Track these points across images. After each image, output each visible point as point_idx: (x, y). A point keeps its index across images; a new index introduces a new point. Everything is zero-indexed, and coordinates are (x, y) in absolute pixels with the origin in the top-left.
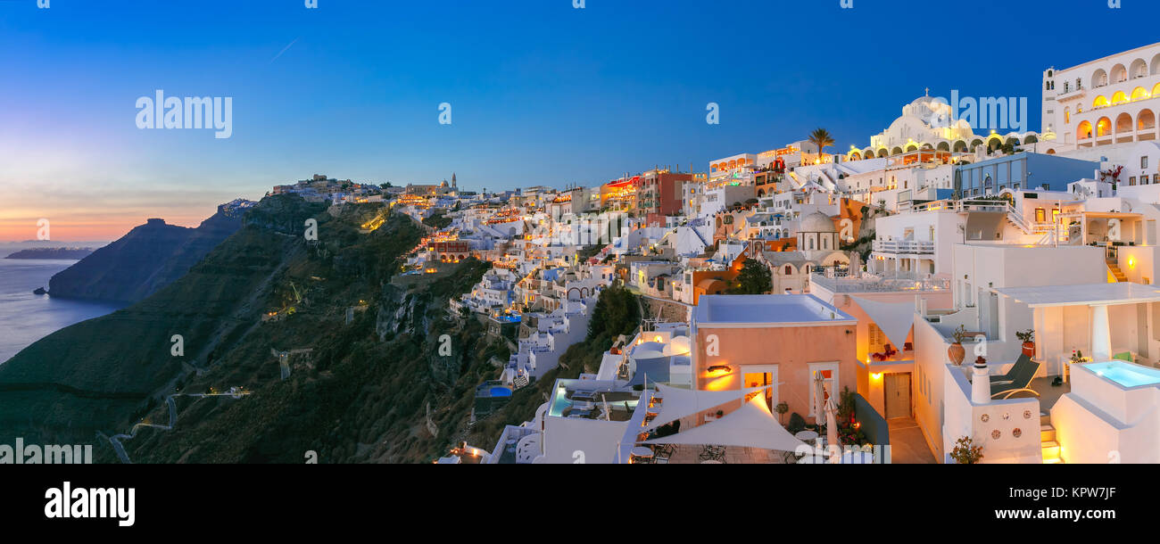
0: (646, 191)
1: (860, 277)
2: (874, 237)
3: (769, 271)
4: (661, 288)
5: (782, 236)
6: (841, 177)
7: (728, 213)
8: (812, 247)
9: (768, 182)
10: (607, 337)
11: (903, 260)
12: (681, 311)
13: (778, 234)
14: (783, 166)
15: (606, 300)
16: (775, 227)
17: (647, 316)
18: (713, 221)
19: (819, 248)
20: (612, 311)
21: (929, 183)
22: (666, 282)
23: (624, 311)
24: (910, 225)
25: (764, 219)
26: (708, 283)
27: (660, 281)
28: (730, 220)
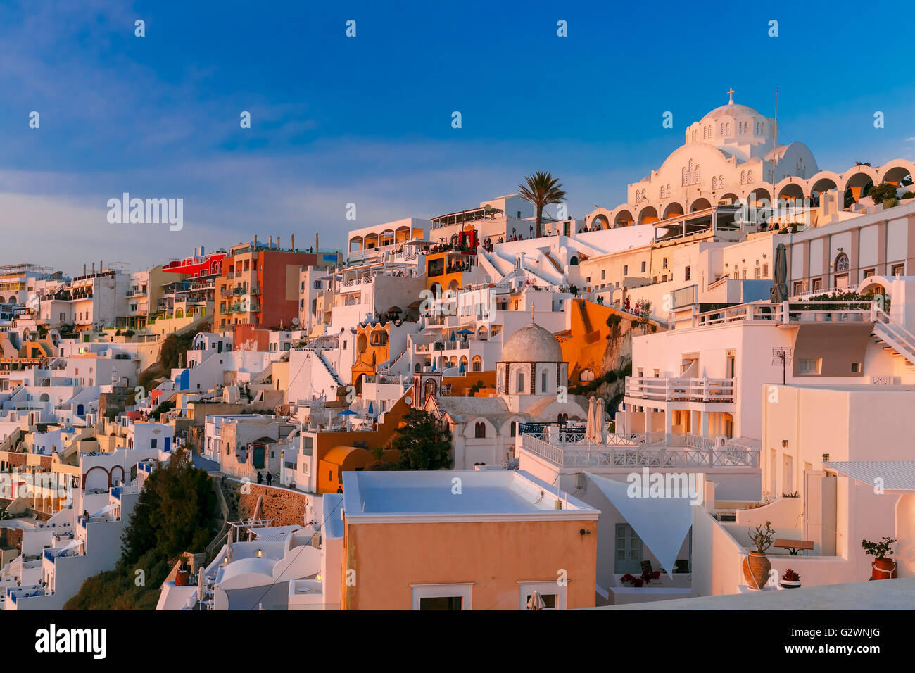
0: (235, 282)
1: (604, 442)
2: (628, 371)
3: (447, 432)
4: (259, 463)
5: (469, 369)
6: (574, 261)
7: (379, 327)
8: (521, 389)
9: (451, 270)
10: (158, 558)
11: (678, 413)
12: (294, 504)
13: (463, 365)
14: (475, 242)
15: (160, 489)
16: (459, 353)
17: (234, 514)
18: (352, 340)
19: (533, 391)
20: (170, 508)
21: (730, 270)
22: (267, 452)
23: (191, 509)
24: (691, 350)
25: (439, 339)
26: (341, 454)
27: (259, 451)
28: (382, 339)
